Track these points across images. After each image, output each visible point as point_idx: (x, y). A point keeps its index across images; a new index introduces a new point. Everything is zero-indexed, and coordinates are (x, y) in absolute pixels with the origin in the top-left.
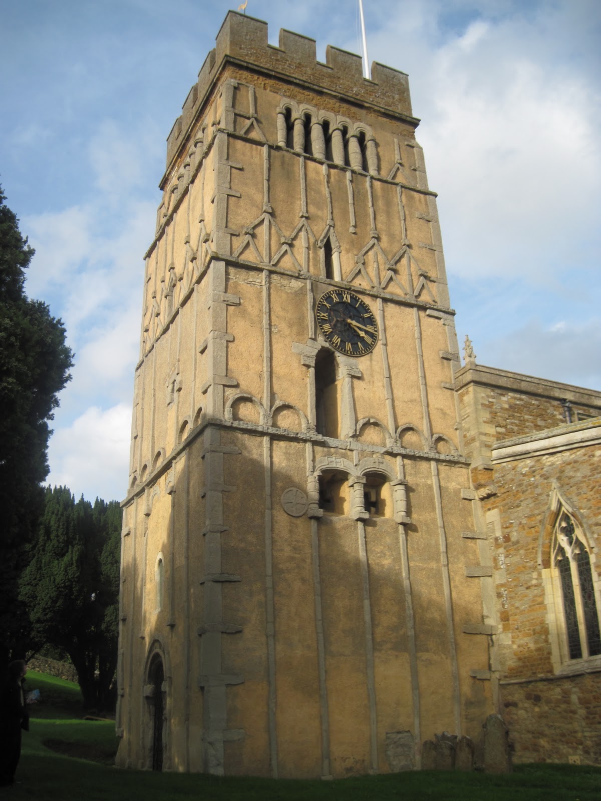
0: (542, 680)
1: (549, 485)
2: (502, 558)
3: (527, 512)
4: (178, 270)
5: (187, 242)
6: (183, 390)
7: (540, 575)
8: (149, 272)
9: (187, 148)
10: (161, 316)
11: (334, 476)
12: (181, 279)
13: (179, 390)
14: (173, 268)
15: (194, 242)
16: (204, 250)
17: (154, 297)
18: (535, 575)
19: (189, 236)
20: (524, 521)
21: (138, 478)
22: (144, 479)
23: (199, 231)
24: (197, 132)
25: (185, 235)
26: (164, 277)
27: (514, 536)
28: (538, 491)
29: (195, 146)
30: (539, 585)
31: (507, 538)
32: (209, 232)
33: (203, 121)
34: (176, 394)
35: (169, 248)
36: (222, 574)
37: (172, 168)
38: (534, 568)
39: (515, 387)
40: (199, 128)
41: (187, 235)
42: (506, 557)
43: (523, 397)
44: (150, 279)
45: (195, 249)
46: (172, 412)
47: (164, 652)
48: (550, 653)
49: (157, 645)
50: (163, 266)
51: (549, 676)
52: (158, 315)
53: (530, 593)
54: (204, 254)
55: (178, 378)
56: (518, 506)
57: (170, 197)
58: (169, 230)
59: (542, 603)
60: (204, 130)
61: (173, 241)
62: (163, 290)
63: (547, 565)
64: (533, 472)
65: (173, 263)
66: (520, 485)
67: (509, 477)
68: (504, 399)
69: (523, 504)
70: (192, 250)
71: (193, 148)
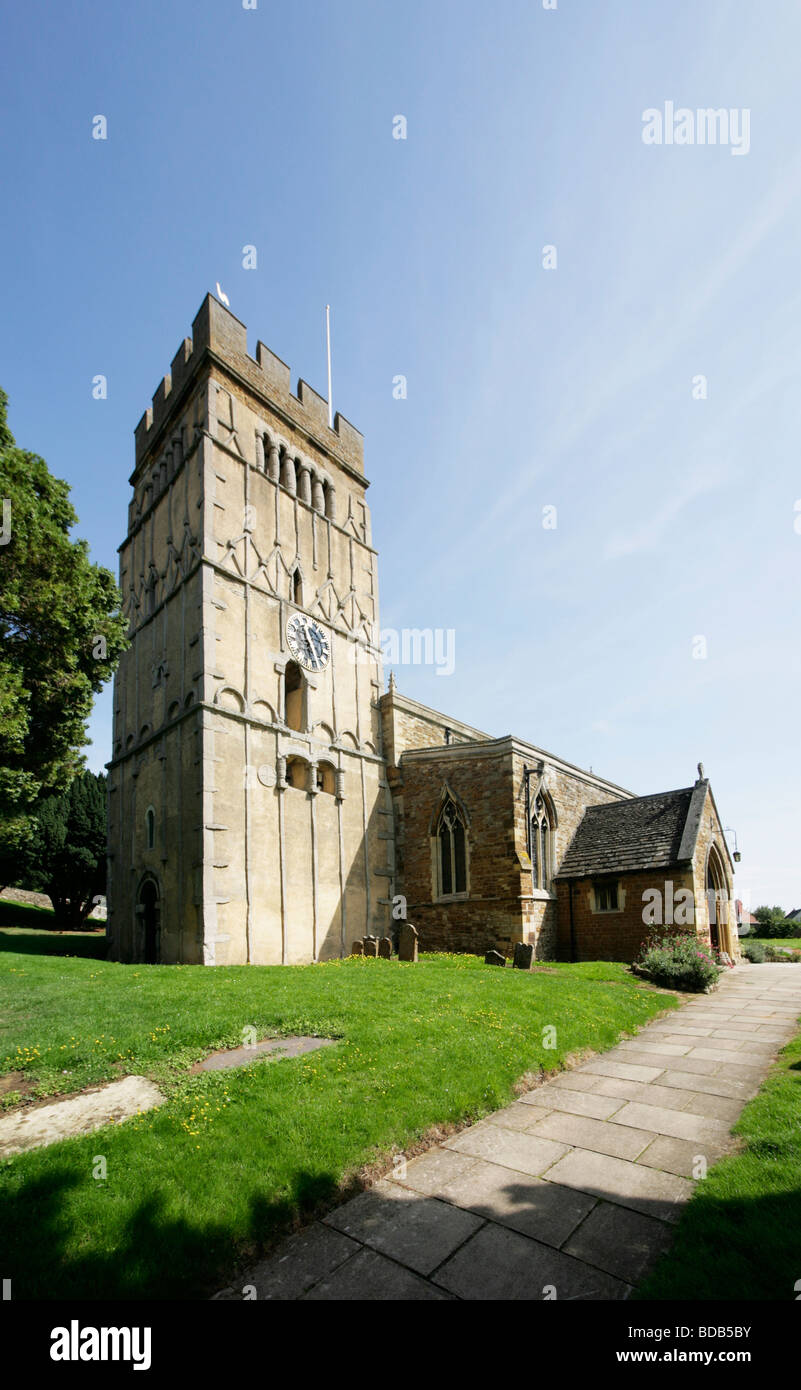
0: (424, 906)
1: (442, 782)
2: (402, 828)
3: (423, 799)
4: (160, 567)
5: (170, 543)
6: (171, 675)
7: (429, 840)
8: (124, 565)
9: (162, 446)
10: (142, 609)
11: (295, 760)
12: (164, 577)
13: (167, 675)
14: (154, 566)
15: (177, 543)
16: (190, 553)
17: (132, 590)
18: (425, 840)
19: (171, 537)
20: (421, 805)
21: (124, 747)
22: (131, 746)
23: (183, 534)
24: (173, 430)
25: (166, 535)
26: (144, 572)
27: (413, 814)
28: (434, 785)
29: (173, 445)
30: (428, 847)
31: (407, 815)
32: (195, 536)
33: (180, 420)
34: (163, 679)
35: (148, 545)
36: (214, 823)
37: (144, 465)
38: (425, 836)
39: (419, 713)
40: (176, 428)
41: (168, 535)
42: (406, 827)
43: (424, 722)
44: (125, 572)
45: (179, 550)
46: (160, 694)
47: (157, 881)
48: (431, 890)
49: (149, 875)
50: (141, 561)
51: (429, 903)
52: (138, 607)
53: (421, 852)
54: (190, 557)
55: (166, 666)
56: (418, 795)
57: (143, 495)
58: (147, 527)
59: (428, 858)
60: (183, 429)
61: (152, 539)
62: (142, 585)
63: (434, 834)
64: (431, 773)
65: (153, 560)
66: (420, 781)
67: (413, 775)
68: (412, 721)
69: (421, 794)
70: (176, 551)
71: (169, 447)
